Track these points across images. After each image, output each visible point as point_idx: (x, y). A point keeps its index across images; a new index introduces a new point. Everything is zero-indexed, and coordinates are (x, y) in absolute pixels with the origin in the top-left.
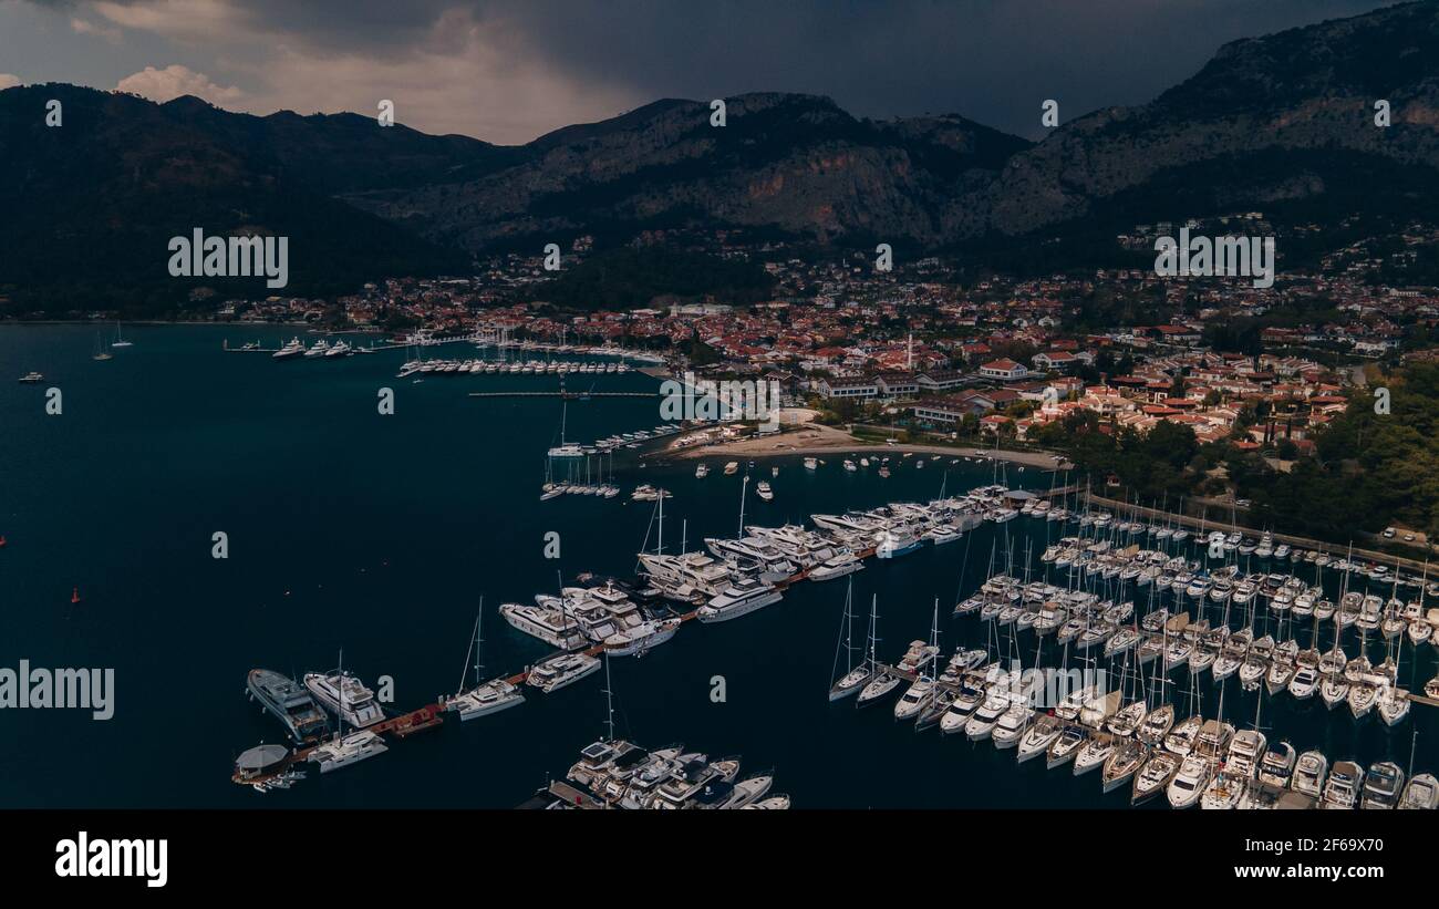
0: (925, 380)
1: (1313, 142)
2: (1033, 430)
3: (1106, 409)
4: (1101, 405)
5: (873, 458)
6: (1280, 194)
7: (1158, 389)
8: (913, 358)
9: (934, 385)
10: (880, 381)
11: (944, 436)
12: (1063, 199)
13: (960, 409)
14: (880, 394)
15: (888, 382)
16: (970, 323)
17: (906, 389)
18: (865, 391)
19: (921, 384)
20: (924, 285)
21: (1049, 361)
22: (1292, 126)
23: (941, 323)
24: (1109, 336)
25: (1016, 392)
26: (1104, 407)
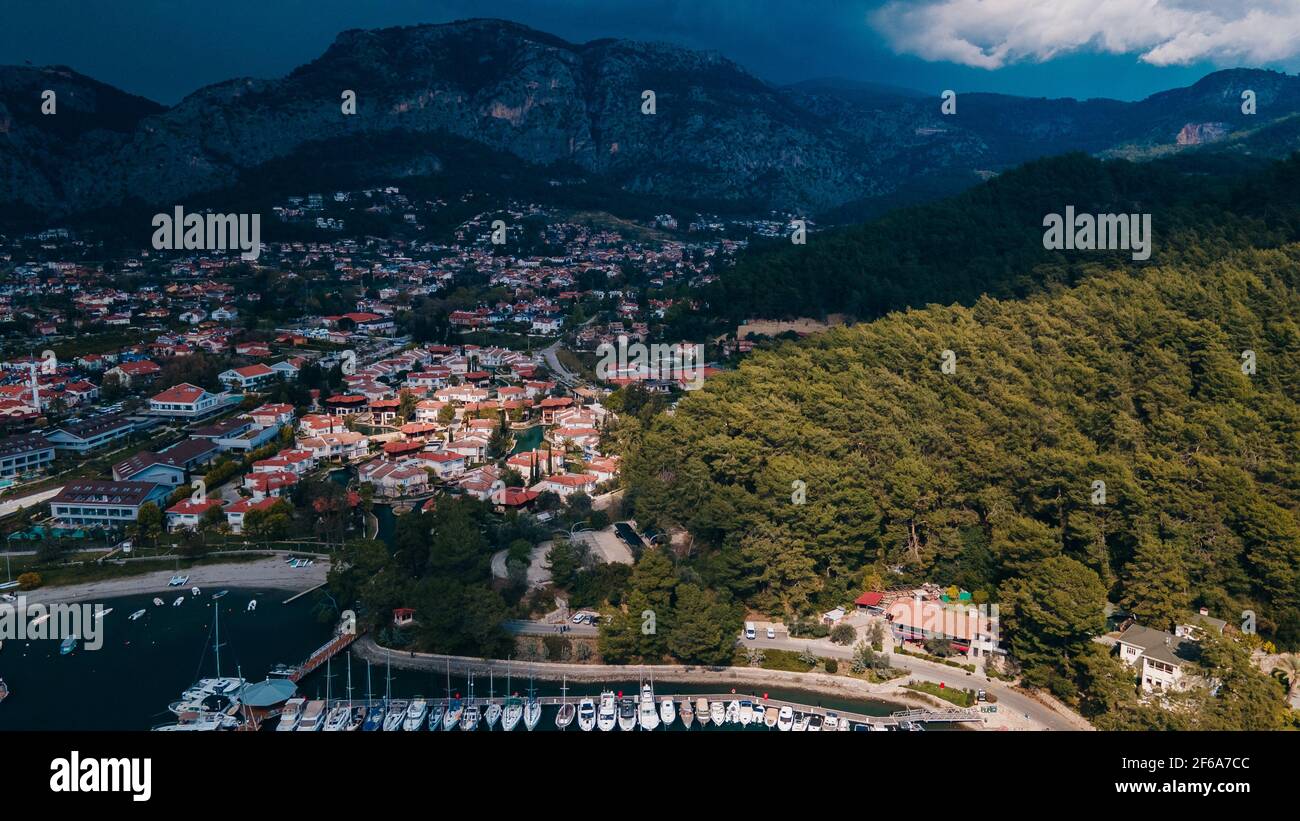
0: (62, 438)
2: (254, 517)
3: (335, 452)
4: (328, 447)
7: (384, 409)
8: (42, 394)
9: (83, 445)
11: (108, 552)
13: (130, 498)
16: (123, 321)
19: (59, 443)
20: (51, 265)
21: (241, 378)
23: (81, 323)
24: (299, 332)
25: (210, 439)
26: (332, 449)
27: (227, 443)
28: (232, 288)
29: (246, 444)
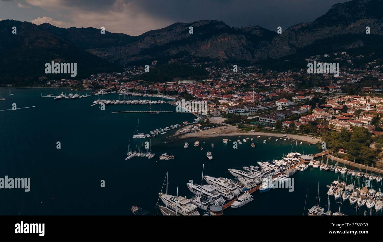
0: (259, 106)
1: (360, 32)
2: (302, 126)
3: (322, 117)
4: (321, 116)
5: (247, 138)
6: (351, 47)
7: (337, 109)
8: (254, 98)
9: (263, 108)
10: (245, 107)
11: (270, 128)
12: (289, 49)
13: (275, 119)
14: (245, 112)
15: (248, 108)
16: (268, 86)
17: (254, 110)
18: (240, 111)
19: (258, 108)
20: (251, 74)
21: (297, 99)
22: (354, 27)
23: (259, 86)
24: (313, 90)
25: (290, 111)
26: (322, 116)
27: (294, 112)
28: (294, 79)
29: (299, 113)
